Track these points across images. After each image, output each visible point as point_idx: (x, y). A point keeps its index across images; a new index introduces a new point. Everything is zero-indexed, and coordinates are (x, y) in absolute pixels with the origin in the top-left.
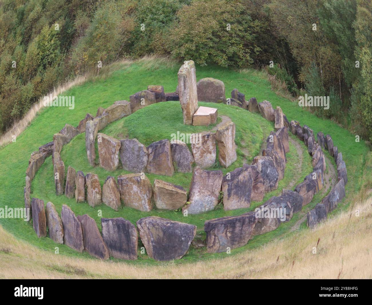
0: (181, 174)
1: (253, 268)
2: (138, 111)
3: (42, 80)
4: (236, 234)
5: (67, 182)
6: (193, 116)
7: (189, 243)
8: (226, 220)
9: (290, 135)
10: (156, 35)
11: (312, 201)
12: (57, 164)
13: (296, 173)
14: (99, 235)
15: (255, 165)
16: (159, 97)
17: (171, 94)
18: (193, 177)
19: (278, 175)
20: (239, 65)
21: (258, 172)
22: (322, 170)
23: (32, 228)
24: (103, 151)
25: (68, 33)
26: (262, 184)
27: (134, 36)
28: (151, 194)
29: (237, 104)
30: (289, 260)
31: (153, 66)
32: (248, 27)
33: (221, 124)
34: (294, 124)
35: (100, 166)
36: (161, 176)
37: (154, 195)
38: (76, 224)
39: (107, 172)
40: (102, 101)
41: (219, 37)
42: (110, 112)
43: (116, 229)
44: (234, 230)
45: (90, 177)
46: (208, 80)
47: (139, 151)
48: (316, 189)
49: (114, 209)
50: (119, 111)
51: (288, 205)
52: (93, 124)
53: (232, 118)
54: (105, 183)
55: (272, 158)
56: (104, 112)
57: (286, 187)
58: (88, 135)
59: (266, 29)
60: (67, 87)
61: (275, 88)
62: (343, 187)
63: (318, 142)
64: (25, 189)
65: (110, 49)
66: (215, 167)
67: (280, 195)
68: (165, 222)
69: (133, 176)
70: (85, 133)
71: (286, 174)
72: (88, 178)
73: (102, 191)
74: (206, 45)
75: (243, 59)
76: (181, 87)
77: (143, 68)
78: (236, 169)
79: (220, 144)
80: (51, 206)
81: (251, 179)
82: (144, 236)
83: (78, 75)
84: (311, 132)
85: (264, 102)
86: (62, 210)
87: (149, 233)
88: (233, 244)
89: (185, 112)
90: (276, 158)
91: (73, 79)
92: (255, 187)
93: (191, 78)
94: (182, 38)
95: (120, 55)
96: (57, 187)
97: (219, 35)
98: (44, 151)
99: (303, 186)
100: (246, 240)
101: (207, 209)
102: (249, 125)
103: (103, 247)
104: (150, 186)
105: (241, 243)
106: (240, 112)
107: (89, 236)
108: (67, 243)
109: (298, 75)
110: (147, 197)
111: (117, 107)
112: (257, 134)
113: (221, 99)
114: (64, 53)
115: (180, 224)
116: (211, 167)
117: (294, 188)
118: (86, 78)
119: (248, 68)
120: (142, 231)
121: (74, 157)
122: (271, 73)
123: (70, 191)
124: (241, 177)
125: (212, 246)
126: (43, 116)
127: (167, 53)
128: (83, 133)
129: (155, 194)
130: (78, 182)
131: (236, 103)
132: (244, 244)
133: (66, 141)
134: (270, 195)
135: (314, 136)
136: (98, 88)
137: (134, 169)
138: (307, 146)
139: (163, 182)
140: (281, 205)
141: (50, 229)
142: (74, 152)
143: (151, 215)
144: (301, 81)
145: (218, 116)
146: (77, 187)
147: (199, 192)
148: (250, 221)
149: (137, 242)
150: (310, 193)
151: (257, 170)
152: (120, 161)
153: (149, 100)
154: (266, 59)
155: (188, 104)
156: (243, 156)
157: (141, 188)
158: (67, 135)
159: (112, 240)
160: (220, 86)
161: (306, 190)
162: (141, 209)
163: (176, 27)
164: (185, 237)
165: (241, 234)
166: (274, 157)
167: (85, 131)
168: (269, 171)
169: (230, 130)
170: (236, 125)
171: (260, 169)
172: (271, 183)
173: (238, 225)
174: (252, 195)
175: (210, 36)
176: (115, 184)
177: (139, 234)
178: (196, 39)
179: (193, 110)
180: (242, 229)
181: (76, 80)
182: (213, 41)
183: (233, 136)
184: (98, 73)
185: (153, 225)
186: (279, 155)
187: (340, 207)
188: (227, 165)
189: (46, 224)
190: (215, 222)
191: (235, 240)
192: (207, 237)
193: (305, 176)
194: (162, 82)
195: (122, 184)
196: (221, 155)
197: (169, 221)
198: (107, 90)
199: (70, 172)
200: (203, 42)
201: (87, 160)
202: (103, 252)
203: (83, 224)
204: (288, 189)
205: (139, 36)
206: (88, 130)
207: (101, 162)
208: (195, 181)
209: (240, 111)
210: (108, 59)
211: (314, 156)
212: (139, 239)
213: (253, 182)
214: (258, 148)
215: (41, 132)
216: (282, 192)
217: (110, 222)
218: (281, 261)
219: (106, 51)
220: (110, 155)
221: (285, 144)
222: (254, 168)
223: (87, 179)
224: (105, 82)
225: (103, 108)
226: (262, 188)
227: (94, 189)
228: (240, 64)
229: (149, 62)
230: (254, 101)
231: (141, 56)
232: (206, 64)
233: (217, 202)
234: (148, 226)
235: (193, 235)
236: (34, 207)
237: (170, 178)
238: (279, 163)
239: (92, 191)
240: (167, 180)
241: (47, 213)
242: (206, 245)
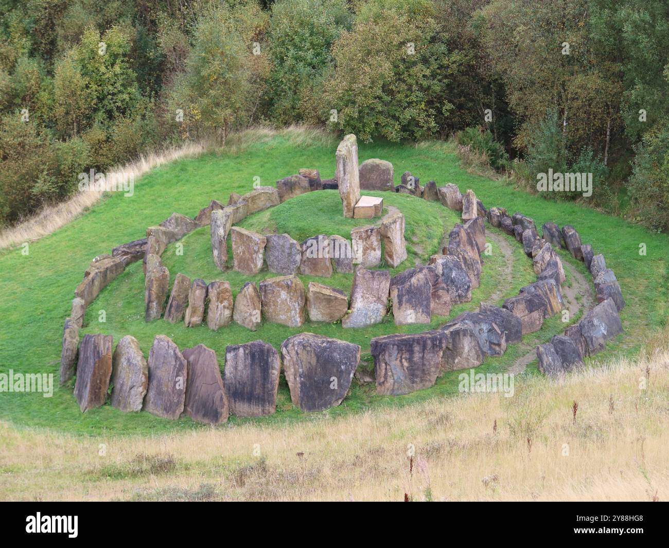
0: (341, 275)
1: (453, 437)
2: (289, 200)
3: (108, 138)
4: (415, 364)
5: (171, 298)
6: (354, 208)
7: (352, 375)
8: (399, 338)
9: (488, 228)
10: (304, 91)
11: (541, 328)
12: (154, 272)
13: (502, 281)
14: (218, 375)
15: (432, 266)
16: (314, 184)
17: (329, 181)
18: (355, 279)
19: (470, 282)
20: (416, 137)
21: (437, 275)
22: (557, 280)
23: (69, 396)
24: (240, 250)
25: (149, 59)
26: (446, 291)
27: (272, 88)
28: (304, 301)
29: (409, 191)
30: (519, 434)
31: (304, 142)
32: (438, 68)
33: (387, 216)
34: (497, 212)
35: (234, 269)
36: (317, 278)
37: (308, 303)
38: (177, 366)
39: (245, 277)
40: (237, 185)
41: (391, 93)
42: (250, 200)
43: (249, 361)
44: (413, 357)
45: (216, 286)
46: (373, 162)
47: (290, 248)
48: (546, 309)
49: (250, 328)
50: (262, 199)
51: (494, 329)
52: (224, 215)
53: (401, 209)
54: (240, 292)
55: (459, 258)
56: (241, 200)
57: (485, 300)
58: (215, 228)
59: (469, 65)
60: (169, 158)
61: (468, 163)
62: (615, 314)
63: (545, 237)
64: (69, 321)
65: (238, 105)
66: (380, 267)
67: (477, 311)
68: (319, 341)
69: (282, 279)
70: (209, 226)
71: (483, 281)
72: (212, 288)
73: (234, 305)
74: (373, 109)
75: (423, 127)
76: (340, 171)
77: (291, 142)
78: (407, 270)
79: (385, 240)
80: (129, 343)
81: (428, 283)
82: (289, 366)
83: (187, 140)
84: (530, 222)
85: (447, 185)
86: (153, 346)
87: (297, 361)
88: (413, 382)
89: (345, 203)
90: (464, 259)
91: (180, 147)
92: (435, 295)
93: (352, 160)
94: (340, 98)
95: (256, 119)
96: (148, 308)
97: (392, 89)
98: (126, 253)
99: (518, 302)
100: (433, 378)
101: (373, 321)
102: (424, 216)
103: (221, 399)
104: (303, 291)
105: (426, 381)
106: (412, 201)
107: (198, 383)
108: (150, 407)
109: (512, 137)
110: (299, 305)
111: (260, 194)
112: (435, 228)
113: (388, 186)
114: (150, 98)
115: (339, 342)
116: (376, 266)
117: (502, 303)
118: (203, 148)
119: (428, 140)
120: (288, 358)
121: (189, 260)
122: (464, 142)
123: (176, 311)
124: (414, 280)
125: (383, 382)
126: (121, 199)
127: (321, 122)
128: (206, 227)
129: (310, 301)
130: (194, 295)
131: (406, 190)
132: (431, 384)
133: (172, 238)
134: (461, 308)
135: (535, 228)
136: (226, 165)
137: (283, 271)
138: (522, 243)
139: (320, 285)
140: (482, 327)
141: (118, 386)
142: (189, 253)
143: (302, 332)
144: (516, 148)
145: (384, 207)
146: (190, 303)
147: (362, 297)
148: (434, 346)
149: (278, 379)
150: (536, 314)
151: (436, 272)
152: (265, 261)
153: (302, 187)
154: (459, 122)
155: (349, 193)
156: (416, 254)
157: (292, 294)
158: (176, 228)
159: (239, 382)
160: (388, 169)
161: (527, 308)
162: (290, 324)
163: (332, 76)
164: (346, 363)
165: (424, 365)
166: (460, 256)
167: (210, 224)
168: (454, 275)
169: (398, 223)
170: (406, 217)
171: (441, 272)
172: (460, 292)
173: (417, 348)
174: (432, 305)
175: (379, 92)
176: (255, 292)
177: (282, 363)
178: (359, 99)
179: (355, 201)
180: (423, 356)
181: (184, 148)
182: (383, 101)
183: (401, 230)
184: (224, 142)
185: (303, 346)
186: (469, 254)
187: (613, 349)
188: (395, 265)
189: (108, 380)
190: (384, 341)
191: (416, 373)
192: (376, 364)
193: (521, 287)
194: (317, 164)
195: (265, 291)
196: (387, 253)
197: (325, 339)
198: (242, 170)
199: (179, 283)
200: (368, 104)
201: (213, 262)
202: (219, 410)
203: (191, 362)
204: (489, 303)
205: (280, 89)
206: (216, 222)
207: (236, 263)
208: (357, 283)
209: (412, 199)
210: (237, 122)
211: (537, 258)
212: (282, 372)
213: (432, 288)
214: (437, 245)
215: (117, 224)
216: (480, 307)
217: (241, 350)
218: (504, 434)
219: (230, 108)
220: (251, 254)
221: (479, 239)
222: (430, 270)
223: (210, 290)
224: (238, 157)
225: (238, 195)
226: (446, 298)
227: (221, 302)
228: (418, 135)
229: (298, 136)
230: (432, 185)
231: (287, 124)
232: (371, 140)
233: (385, 311)
234: (296, 348)
235: (357, 362)
236: (86, 351)
237: (327, 280)
238: (469, 265)
239: (218, 306)
240: (324, 283)
241: (116, 357)
242: (374, 378)
